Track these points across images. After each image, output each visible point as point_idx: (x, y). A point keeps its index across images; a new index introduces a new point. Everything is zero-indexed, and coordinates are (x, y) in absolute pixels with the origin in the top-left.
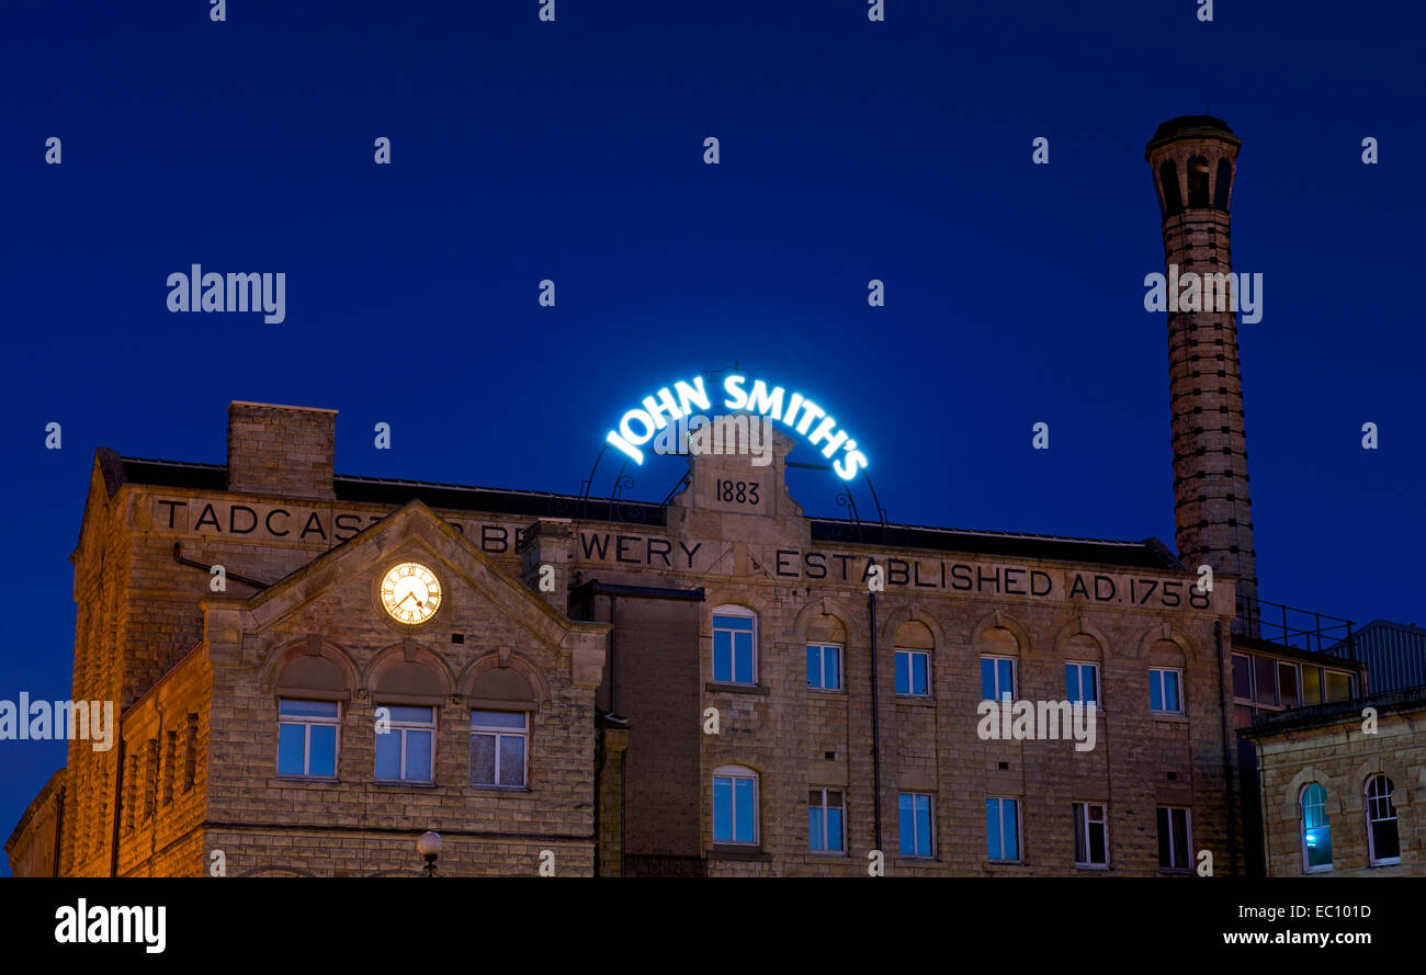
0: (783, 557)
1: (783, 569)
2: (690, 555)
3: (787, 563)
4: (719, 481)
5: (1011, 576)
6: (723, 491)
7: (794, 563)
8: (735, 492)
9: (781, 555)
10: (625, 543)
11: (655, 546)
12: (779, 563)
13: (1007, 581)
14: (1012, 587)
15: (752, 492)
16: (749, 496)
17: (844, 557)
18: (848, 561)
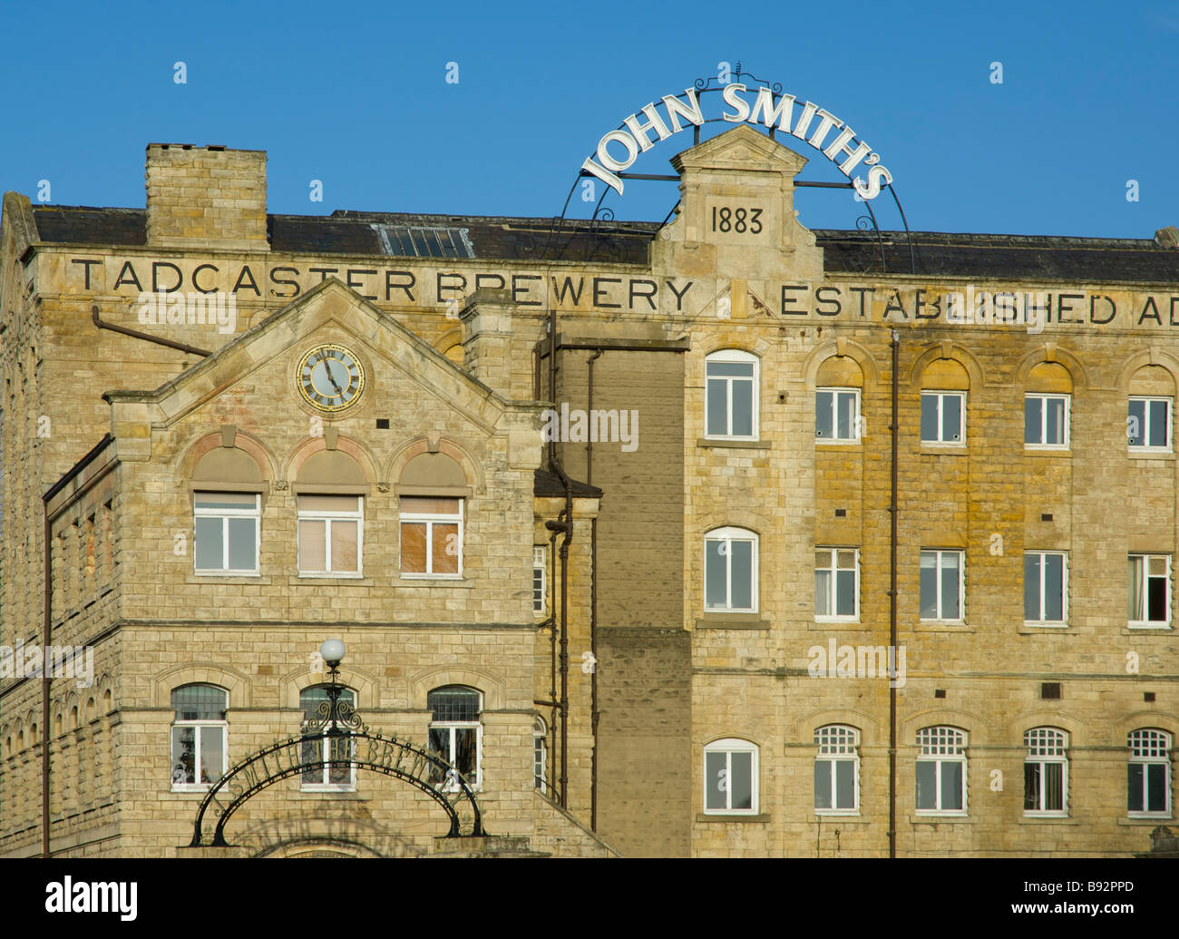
0: (789, 295)
1: (789, 307)
2: (679, 296)
3: (794, 301)
4: (714, 208)
5: (1066, 302)
6: (719, 220)
7: (803, 300)
8: (733, 220)
9: (787, 291)
10: (602, 286)
11: (638, 288)
12: (784, 300)
13: (1061, 308)
14: (1066, 315)
15: (754, 220)
16: (750, 225)
17: (862, 290)
18: (868, 295)
